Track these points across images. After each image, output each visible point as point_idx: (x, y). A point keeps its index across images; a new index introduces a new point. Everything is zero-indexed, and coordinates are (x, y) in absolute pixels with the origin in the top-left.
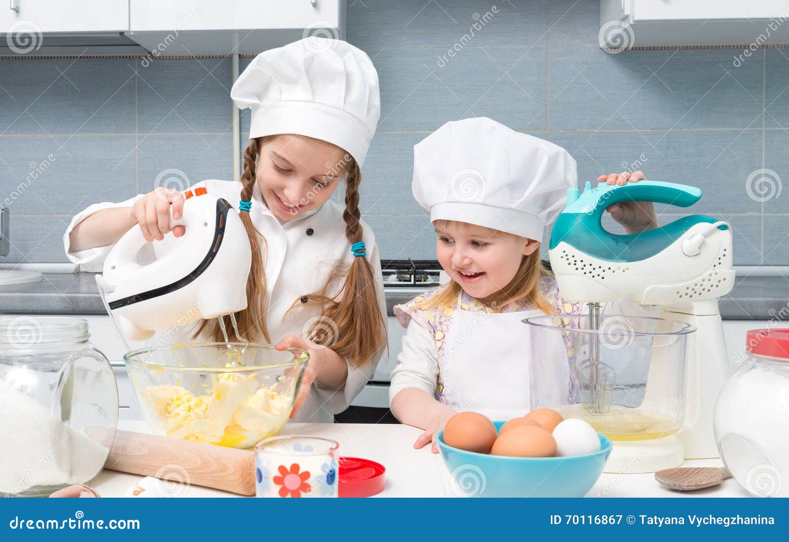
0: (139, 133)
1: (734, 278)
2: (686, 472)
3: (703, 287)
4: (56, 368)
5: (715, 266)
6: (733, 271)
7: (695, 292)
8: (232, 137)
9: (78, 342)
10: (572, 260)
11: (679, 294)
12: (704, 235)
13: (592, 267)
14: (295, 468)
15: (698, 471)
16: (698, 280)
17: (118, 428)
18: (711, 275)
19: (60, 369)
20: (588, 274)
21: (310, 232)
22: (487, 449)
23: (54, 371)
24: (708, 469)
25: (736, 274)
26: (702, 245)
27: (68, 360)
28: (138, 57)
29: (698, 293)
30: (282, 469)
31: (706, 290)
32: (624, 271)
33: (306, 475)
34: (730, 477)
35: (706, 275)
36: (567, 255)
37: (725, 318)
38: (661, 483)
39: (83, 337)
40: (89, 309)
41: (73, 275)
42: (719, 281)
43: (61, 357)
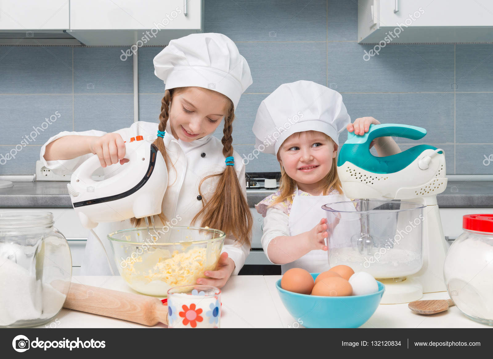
0: (74, 93)
1: (447, 182)
2: (426, 303)
3: (430, 188)
4: (33, 243)
5: (436, 175)
6: (446, 178)
7: (426, 192)
8: (133, 96)
9: (47, 227)
10: (353, 173)
11: (417, 193)
12: (431, 157)
13: (366, 177)
14: (193, 306)
15: (434, 302)
16: (427, 184)
17: (72, 282)
18: (434, 181)
19: (36, 244)
20: (363, 181)
21: (203, 155)
22: (309, 292)
23: (32, 245)
24: (440, 300)
25: (448, 180)
26: (430, 163)
27: (40, 239)
28: (74, 46)
29: (427, 192)
30: (184, 307)
31: (432, 190)
32: (385, 179)
33: (200, 311)
34: (454, 305)
35: (431, 181)
36: (350, 170)
37: (440, 207)
38: (412, 310)
39: (50, 224)
40: (45, 204)
41: (32, 183)
42: (439, 185)
43: (35, 236)
